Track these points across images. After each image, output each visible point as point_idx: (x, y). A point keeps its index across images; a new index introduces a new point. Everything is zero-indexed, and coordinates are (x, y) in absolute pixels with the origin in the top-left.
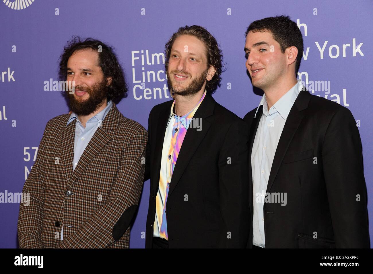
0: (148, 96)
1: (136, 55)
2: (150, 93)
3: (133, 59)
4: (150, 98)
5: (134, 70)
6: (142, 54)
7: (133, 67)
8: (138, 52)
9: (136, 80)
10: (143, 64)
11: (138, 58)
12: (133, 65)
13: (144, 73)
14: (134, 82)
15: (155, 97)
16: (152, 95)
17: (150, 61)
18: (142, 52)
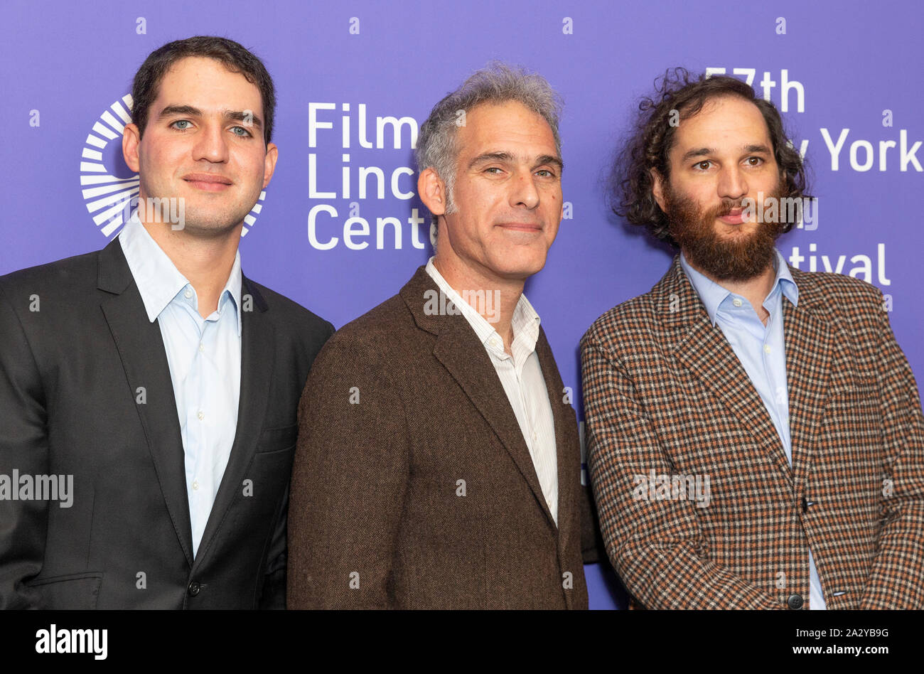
0: (356, 240)
1: (322, 116)
2: (366, 231)
3: (314, 125)
4: (364, 245)
5: (312, 158)
6: (346, 114)
7: (312, 150)
8: (332, 106)
9: (318, 190)
10: (346, 144)
11: (329, 125)
12: (312, 143)
13: (346, 171)
14: (313, 194)
15: (380, 245)
16: (372, 239)
17: (371, 136)
18: (346, 107)
